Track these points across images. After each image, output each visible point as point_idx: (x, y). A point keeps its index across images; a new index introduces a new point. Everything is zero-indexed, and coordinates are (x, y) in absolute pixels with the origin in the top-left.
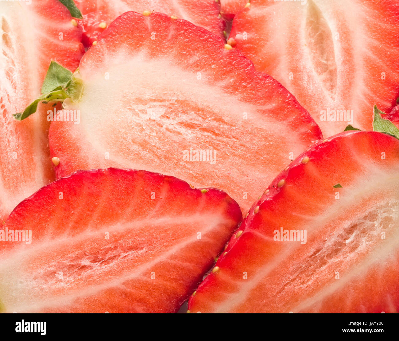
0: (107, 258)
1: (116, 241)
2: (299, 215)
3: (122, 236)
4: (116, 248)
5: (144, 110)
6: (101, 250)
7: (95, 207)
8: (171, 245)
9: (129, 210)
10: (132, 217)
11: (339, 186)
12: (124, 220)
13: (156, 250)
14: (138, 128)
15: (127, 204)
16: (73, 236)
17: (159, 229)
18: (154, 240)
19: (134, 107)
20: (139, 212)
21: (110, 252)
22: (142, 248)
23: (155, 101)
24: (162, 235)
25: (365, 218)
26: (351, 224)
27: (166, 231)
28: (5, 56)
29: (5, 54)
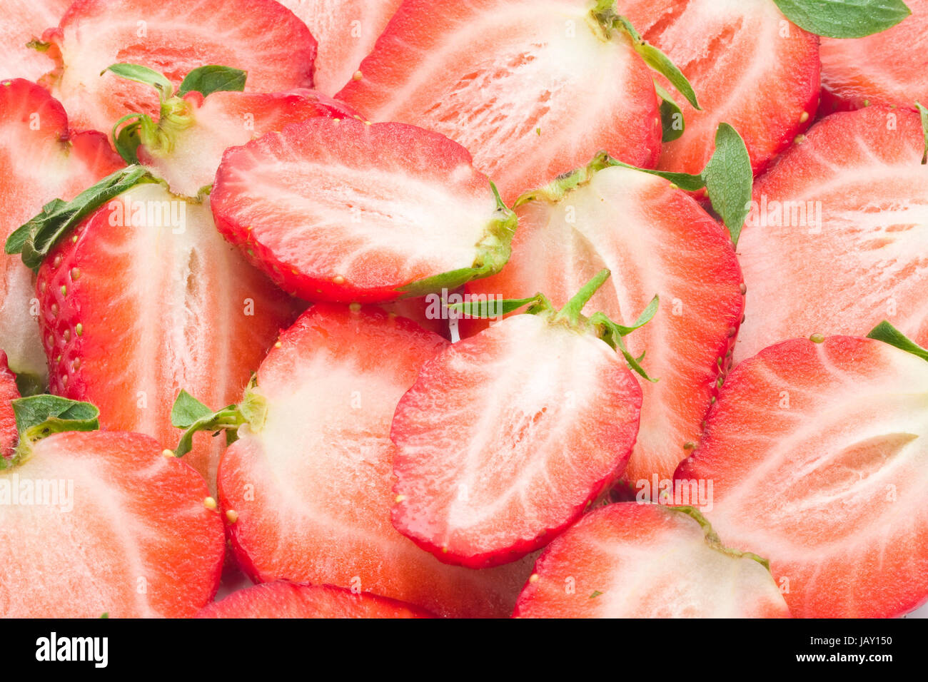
5: (355, 449)
14: (349, 475)
19: (342, 442)
23: (369, 435)
28: (187, 309)
29: (188, 305)
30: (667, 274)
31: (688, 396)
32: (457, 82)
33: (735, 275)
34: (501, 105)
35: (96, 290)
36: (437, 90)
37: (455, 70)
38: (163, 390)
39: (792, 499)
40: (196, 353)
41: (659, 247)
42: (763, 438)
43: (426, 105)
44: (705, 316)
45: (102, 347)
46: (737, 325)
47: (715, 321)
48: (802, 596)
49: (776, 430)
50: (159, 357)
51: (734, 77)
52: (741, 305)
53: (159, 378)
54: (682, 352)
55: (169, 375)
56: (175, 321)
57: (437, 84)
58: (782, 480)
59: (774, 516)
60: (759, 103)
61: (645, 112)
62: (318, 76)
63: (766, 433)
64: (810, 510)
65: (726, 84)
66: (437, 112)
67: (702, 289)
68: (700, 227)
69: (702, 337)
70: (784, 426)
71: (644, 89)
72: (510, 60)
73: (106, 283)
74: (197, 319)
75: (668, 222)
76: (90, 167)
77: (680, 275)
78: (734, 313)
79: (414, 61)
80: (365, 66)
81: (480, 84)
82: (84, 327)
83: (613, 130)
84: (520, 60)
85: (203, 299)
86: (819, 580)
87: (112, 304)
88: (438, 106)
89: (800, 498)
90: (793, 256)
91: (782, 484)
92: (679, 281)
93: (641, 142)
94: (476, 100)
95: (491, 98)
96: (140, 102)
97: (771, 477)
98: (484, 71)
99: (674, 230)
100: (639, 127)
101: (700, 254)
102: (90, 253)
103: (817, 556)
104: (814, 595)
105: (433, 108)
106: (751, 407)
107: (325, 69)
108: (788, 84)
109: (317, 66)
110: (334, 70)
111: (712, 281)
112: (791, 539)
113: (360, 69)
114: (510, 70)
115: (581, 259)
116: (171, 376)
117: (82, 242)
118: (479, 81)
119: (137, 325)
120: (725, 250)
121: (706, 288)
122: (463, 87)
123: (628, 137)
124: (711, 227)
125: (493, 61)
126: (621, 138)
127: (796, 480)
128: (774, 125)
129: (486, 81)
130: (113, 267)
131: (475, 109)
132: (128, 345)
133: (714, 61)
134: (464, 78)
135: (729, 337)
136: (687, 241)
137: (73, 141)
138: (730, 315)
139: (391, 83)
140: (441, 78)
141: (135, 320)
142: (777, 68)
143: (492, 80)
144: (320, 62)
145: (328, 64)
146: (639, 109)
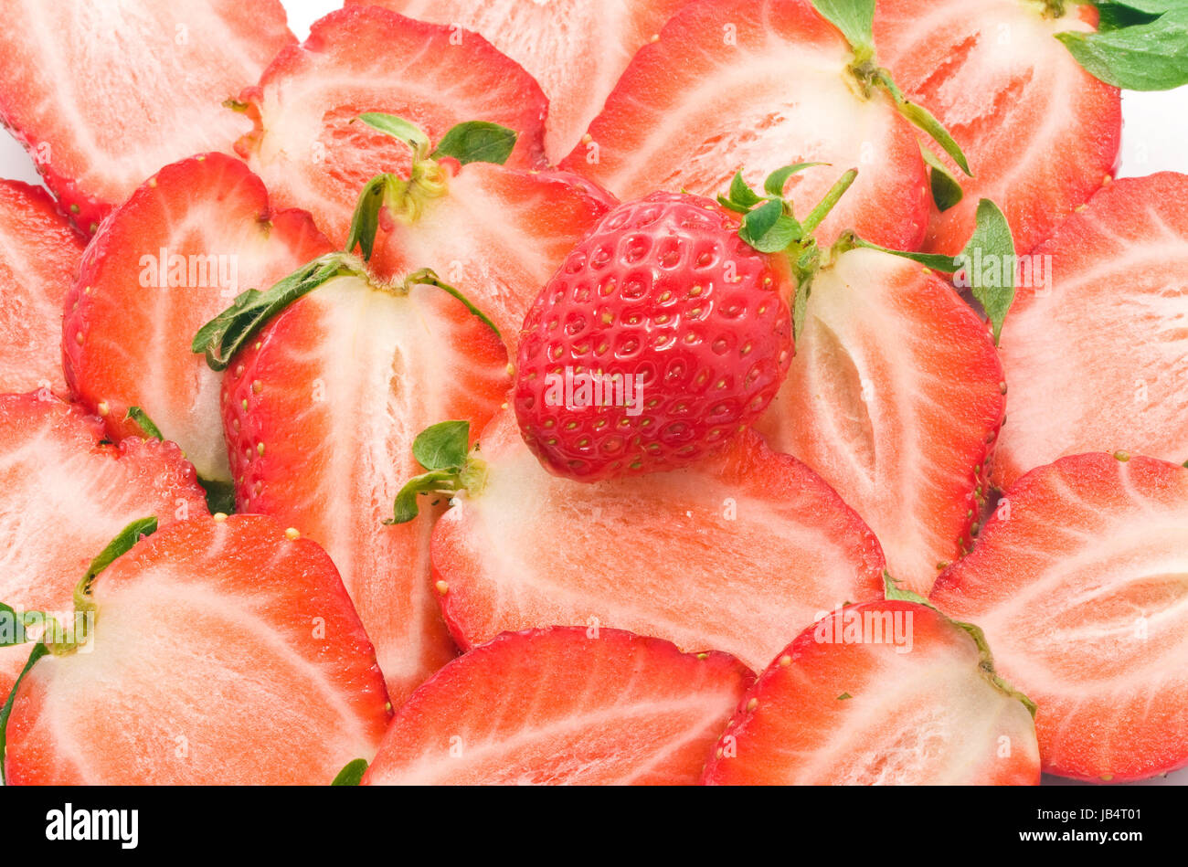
0: (557, 774)
1: (570, 745)
2: (789, 752)
3: (578, 739)
4: (570, 756)
6: (547, 762)
7: (534, 691)
8: (657, 748)
9: (586, 694)
10: (592, 705)
11: (847, 696)
12: (580, 711)
13: (633, 757)
15: (582, 683)
16: (502, 740)
17: (637, 722)
18: (630, 741)
20: (603, 696)
21: (562, 764)
22: (611, 755)
24: (641, 732)
25: (898, 743)
26: (877, 756)
27: (646, 725)
28: (389, 416)
29: (390, 411)
30: (919, 370)
31: (942, 509)
32: (699, 146)
33: (994, 373)
34: (748, 172)
35: (280, 403)
36: (675, 156)
37: (696, 133)
38: (359, 510)
39: (1062, 626)
40: (399, 465)
41: (911, 340)
42: (1042, 554)
43: (664, 172)
44: (962, 419)
45: (288, 467)
46: (997, 429)
47: (971, 424)
48: (1055, 733)
49: (1058, 548)
50: (355, 474)
51: (1025, 136)
52: (1001, 407)
53: (355, 497)
54: (937, 459)
55: (366, 493)
56: (375, 431)
57: (676, 149)
58: (1055, 604)
59: (1039, 642)
60: (1055, 166)
61: (911, 182)
62: (549, 139)
63: (1046, 550)
64: (1080, 642)
65: (1017, 143)
66: (676, 180)
67: (958, 387)
68: (956, 319)
69: (959, 443)
70: (1069, 546)
71: (909, 156)
72: (758, 121)
73: (293, 395)
74: (401, 426)
75: (921, 312)
76: (293, 251)
77: (934, 372)
78: (992, 416)
79: (651, 121)
80: (595, 129)
81: (724, 150)
82: (266, 446)
83: (875, 203)
84: (768, 122)
85: (409, 404)
86: (1076, 719)
87: (300, 417)
88: (677, 173)
89: (1072, 627)
90: (1083, 345)
91: (1055, 608)
92: (932, 379)
93: (907, 216)
94: (720, 167)
95: (737, 164)
96: (348, 169)
97: (1043, 599)
98: (728, 134)
99: (928, 321)
100: (904, 200)
101: (955, 348)
102: (274, 362)
103: (1077, 693)
104: (1067, 735)
105: (673, 175)
106: (1036, 518)
107: (556, 130)
108: (1088, 145)
109: (547, 125)
110: (565, 131)
111: (970, 379)
112: (1054, 669)
113: (589, 132)
114: (758, 133)
115: (825, 351)
116: (369, 494)
117: (265, 351)
118: (723, 145)
119: (329, 439)
120: (983, 345)
121: (962, 387)
122: (705, 152)
123: (892, 211)
124: (968, 317)
125: (739, 123)
126: (883, 212)
127: (1070, 606)
128: (1072, 191)
129: (732, 145)
130: (302, 376)
131: (720, 177)
132: (319, 463)
133: (1002, 118)
134: (706, 142)
135: (988, 442)
136: (941, 334)
137: (274, 221)
138: (987, 418)
139: (624, 148)
140: (680, 143)
141: (326, 433)
142: (1074, 126)
143: (736, 143)
144: (551, 123)
145: (559, 124)
146: (904, 178)
